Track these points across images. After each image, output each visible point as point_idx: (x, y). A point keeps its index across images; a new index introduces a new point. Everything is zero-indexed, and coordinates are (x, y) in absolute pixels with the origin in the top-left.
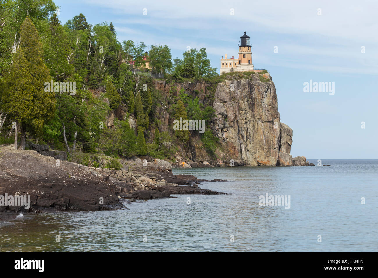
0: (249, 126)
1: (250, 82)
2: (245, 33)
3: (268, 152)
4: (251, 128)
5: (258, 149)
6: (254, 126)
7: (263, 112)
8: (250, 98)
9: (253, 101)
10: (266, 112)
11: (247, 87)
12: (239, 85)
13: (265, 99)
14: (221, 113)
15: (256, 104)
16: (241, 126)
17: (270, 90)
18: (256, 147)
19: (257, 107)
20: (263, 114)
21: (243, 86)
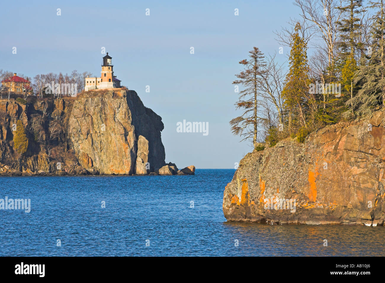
0: (102, 139)
1: (104, 100)
2: (107, 53)
3: (121, 162)
4: (105, 140)
5: (112, 159)
6: (107, 139)
7: (116, 126)
8: (103, 113)
9: (106, 117)
10: (118, 126)
11: (100, 104)
12: (93, 102)
13: (118, 115)
14: (76, 128)
15: (108, 119)
16: (94, 139)
17: (122, 106)
18: (110, 157)
19: (110, 122)
20: (116, 128)
21: (96, 103)
